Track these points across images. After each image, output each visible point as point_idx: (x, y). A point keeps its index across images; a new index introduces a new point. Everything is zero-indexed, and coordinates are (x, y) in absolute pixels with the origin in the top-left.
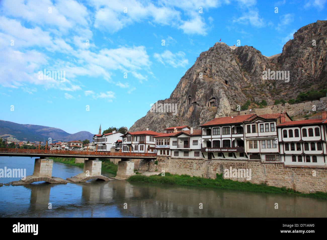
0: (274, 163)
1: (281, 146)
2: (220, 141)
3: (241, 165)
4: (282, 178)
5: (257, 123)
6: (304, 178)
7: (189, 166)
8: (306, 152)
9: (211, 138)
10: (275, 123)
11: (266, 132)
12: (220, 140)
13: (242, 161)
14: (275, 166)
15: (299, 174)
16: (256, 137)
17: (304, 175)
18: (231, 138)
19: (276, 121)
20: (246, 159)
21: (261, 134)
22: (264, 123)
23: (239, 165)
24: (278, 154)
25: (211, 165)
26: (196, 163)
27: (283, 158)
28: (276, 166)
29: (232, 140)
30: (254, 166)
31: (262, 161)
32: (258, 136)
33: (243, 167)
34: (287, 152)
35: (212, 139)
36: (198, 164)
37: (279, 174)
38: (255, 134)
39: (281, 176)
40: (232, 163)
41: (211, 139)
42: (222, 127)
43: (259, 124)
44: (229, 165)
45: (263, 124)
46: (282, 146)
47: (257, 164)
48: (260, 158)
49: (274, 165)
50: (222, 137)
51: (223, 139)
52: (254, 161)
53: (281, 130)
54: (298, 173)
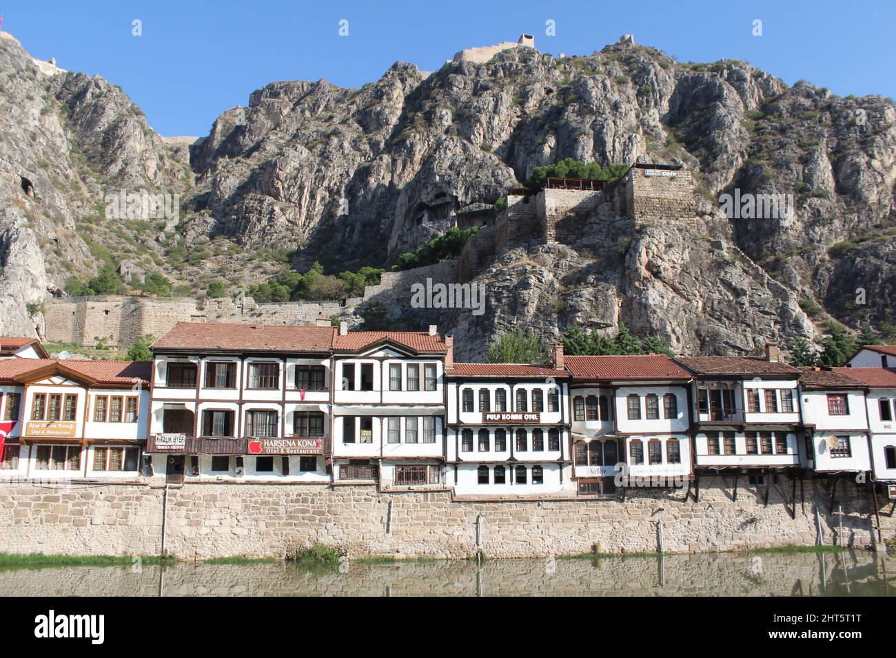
0: (421, 492)
1: (451, 438)
2: (233, 412)
3: (305, 500)
4: (445, 536)
5: (381, 360)
6: (507, 530)
7: (73, 513)
8: (520, 456)
9: (194, 397)
10: (439, 363)
11: (408, 390)
12: (234, 407)
13: (308, 487)
14: (426, 499)
15: (494, 521)
16: (375, 405)
17: (508, 520)
18: (283, 403)
19: (442, 359)
20: (327, 479)
21: (391, 397)
22: (404, 363)
23: (297, 501)
24: (440, 463)
25: (180, 504)
26: (106, 499)
27: (450, 473)
28: (429, 498)
29: (283, 413)
30: (353, 503)
31: (383, 485)
32: (381, 404)
33: (313, 507)
34: (465, 456)
35: (198, 401)
36: (116, 501)
37: (435, 524)
38: (371, 396)
39: (442, 528)
40: (270, 496)
41: (194, 403)
42: (246, 363)
43: (386, 363)
44: (256, 502)
45: (400, 365)
46: (454, 437)
47: (363, 494)
48: (376, 475)
49: (421, 496)
50: (243, 399)
51: (246, 407)
52: (355, 485)
53: (458, 388)
54: (492, 517)
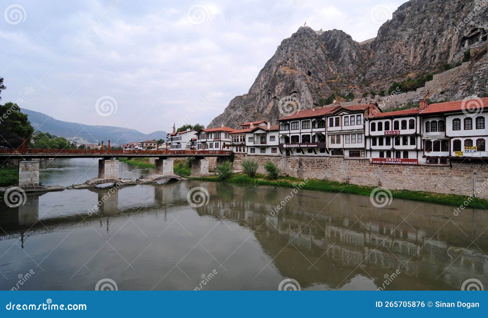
0: (358, 160)
1: (368, 141)
2: (299, 136)
3: (322, 162)
4: (367, 175)
5: (342, 116)
6: (392, 176)
8: (397, 147)
10: (362, 115)
11: (351, 125)
12: (299, 135)
13: (323, 157)
14: (360, 162)
15: (387, 171)
16: (340, 131)
17: (393, 172)
18: (312, 132)
19: (363, 113)
20: (328, 155)
21: (344, 128)
22: (349, 116)
23: (320, 162)
24: (364, 149)
25: (289, 162)
26: (273, 160)
27: (369, 153)
28: (361, 162)
29: (312, 135)
30: (336, 163)
31: (345, 157)
32: (342, 130)
33: (324, 164)
34: (373, 148)
35: (290, 134)
36: (275, 161)
37: (363, 171)
38: (339, 128)
39: (366, 173)
40: (312, 160)
41: (289, 134)
42: (301, 121)
43: (343, 117)
44: (308, 162)
45: (348, 117)
47: (339, 160)
48: (342, 154)
49: (358, 161)
50: (301, 132)
51: (302, 134)
52: (336, 157)
53: (369, 122)
54: (386, 170)
